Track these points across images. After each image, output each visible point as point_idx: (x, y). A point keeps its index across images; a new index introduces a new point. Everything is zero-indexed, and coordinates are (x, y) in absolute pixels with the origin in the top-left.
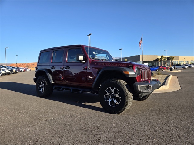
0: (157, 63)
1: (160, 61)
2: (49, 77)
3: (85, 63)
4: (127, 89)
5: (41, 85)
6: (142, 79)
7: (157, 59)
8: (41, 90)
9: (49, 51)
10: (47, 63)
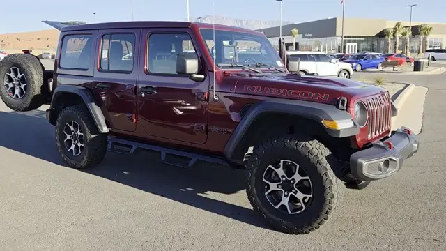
0: (382, 43)
1: (391, 36)
2: (96, 114)
3: (204, 80)
4: (328, 167)
5: (70, 133)
6: (369, 135)
7: (383, 31)
8: (73, 147)
9: (90, 32)
10: (86, 70)
